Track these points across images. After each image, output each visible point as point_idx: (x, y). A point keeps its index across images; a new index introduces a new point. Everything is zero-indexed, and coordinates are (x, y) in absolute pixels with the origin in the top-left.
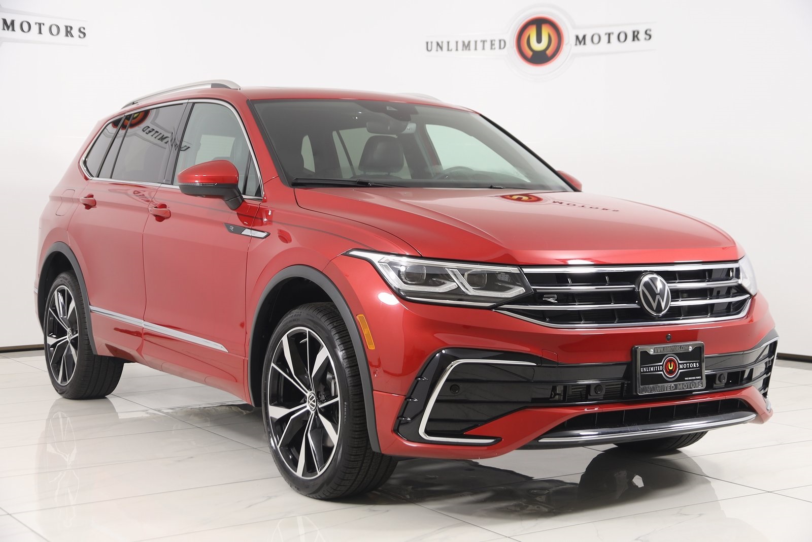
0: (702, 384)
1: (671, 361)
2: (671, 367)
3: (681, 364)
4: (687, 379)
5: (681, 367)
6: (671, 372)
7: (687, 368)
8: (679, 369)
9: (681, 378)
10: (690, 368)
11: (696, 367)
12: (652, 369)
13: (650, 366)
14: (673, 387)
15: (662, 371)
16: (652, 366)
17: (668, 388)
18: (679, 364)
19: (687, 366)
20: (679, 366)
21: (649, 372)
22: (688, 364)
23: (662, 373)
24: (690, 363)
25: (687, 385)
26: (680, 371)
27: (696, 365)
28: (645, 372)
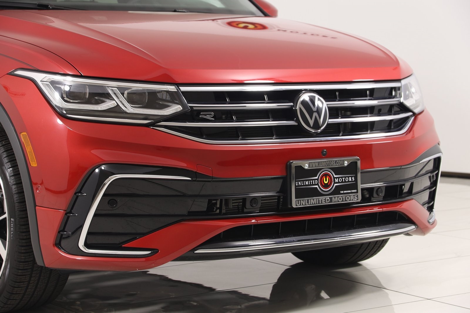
0: (357, 197)
1: (326, 175)
2: (326, 181)
3: (336, 178)
4: (342, 192)
5: (336, 180)
6: (326, 186)
7: (342, 182)
8: (335, 183)
9: (337, 191)
10: (345, 182)
11: (352, 181)
12: (307, 183)
13: (305, 180)
14: (328, 200)
15: (318, 184)
16: (307, 180)
17: (324, 201)
18: (334, 178)
19: (342, 180)
20: (334, 180)
21: (303, 186)
22: (344, 178)
23: (317, 186)
24: (345, 177)
25: (343, 198)
26: (336, 185)
27: (352, 179)
28: (300, 186)
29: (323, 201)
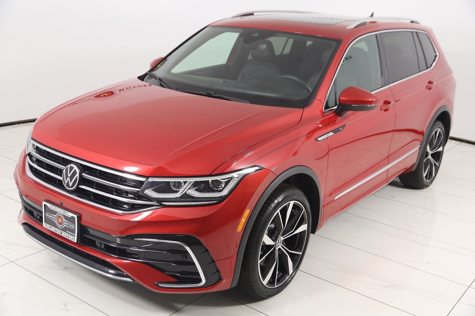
0: (75, 238)
1: (60, 217)
4: (68, 232)
5: (65, 223)
6: (60, 224)
7: (68, 225)
9: (65, 230)
10: (69, 226)
11: (73, 228)
14: (60, 232)
16: (51, 215)
18: (64, 221)
19: (68, 224)
23: (55, 221)
24: (70, 224)
25: (67, 235)
28: (47, 216)
29: (57, 231)
